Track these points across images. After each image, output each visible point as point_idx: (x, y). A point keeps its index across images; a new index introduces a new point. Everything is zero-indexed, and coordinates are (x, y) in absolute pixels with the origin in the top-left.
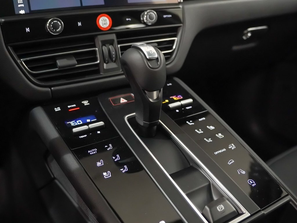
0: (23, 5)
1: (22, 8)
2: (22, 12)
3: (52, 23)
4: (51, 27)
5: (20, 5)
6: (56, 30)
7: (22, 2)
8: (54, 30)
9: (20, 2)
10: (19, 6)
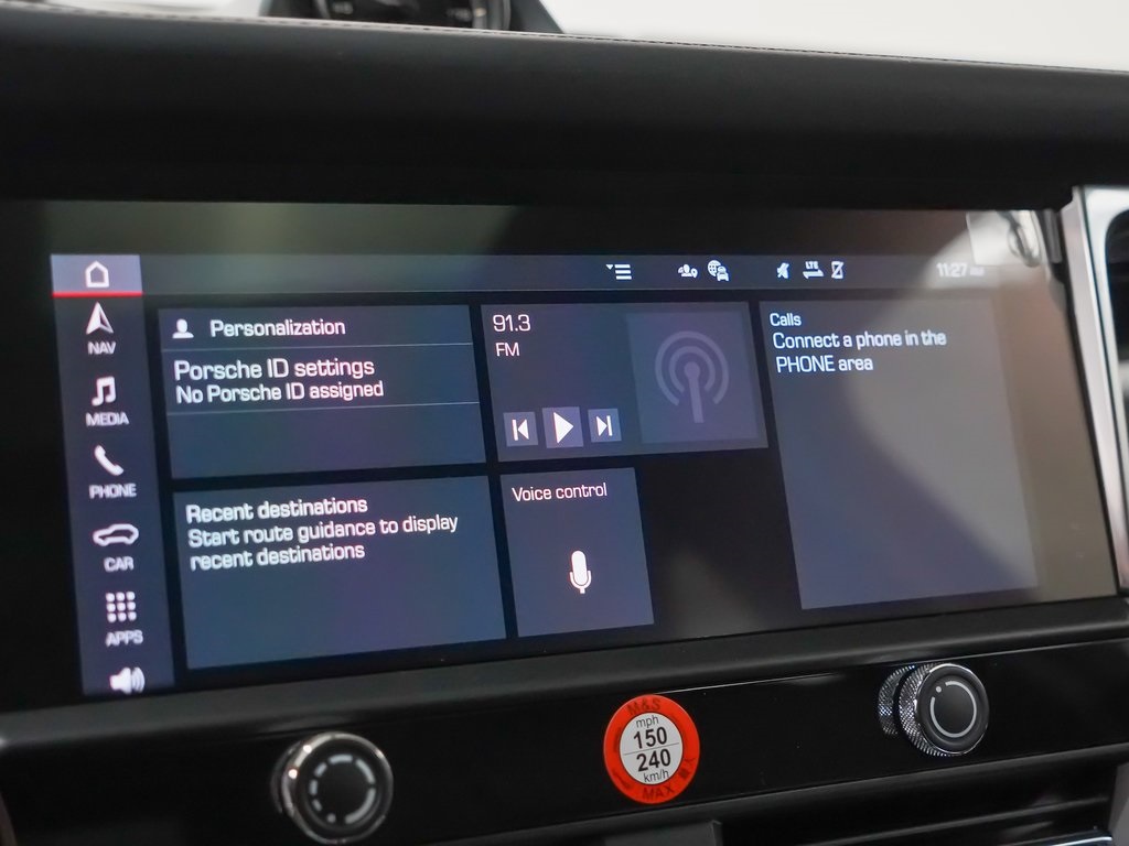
0: (137, 636)
1: (126, 657)
2: (127, 680)
3: (321, 770)
4: (311, 798)
5: (118, 633)
6: (340, 820)
7: (133, 616)
8: (331, 818)
9: (122, 617)
10: (113, 639)
